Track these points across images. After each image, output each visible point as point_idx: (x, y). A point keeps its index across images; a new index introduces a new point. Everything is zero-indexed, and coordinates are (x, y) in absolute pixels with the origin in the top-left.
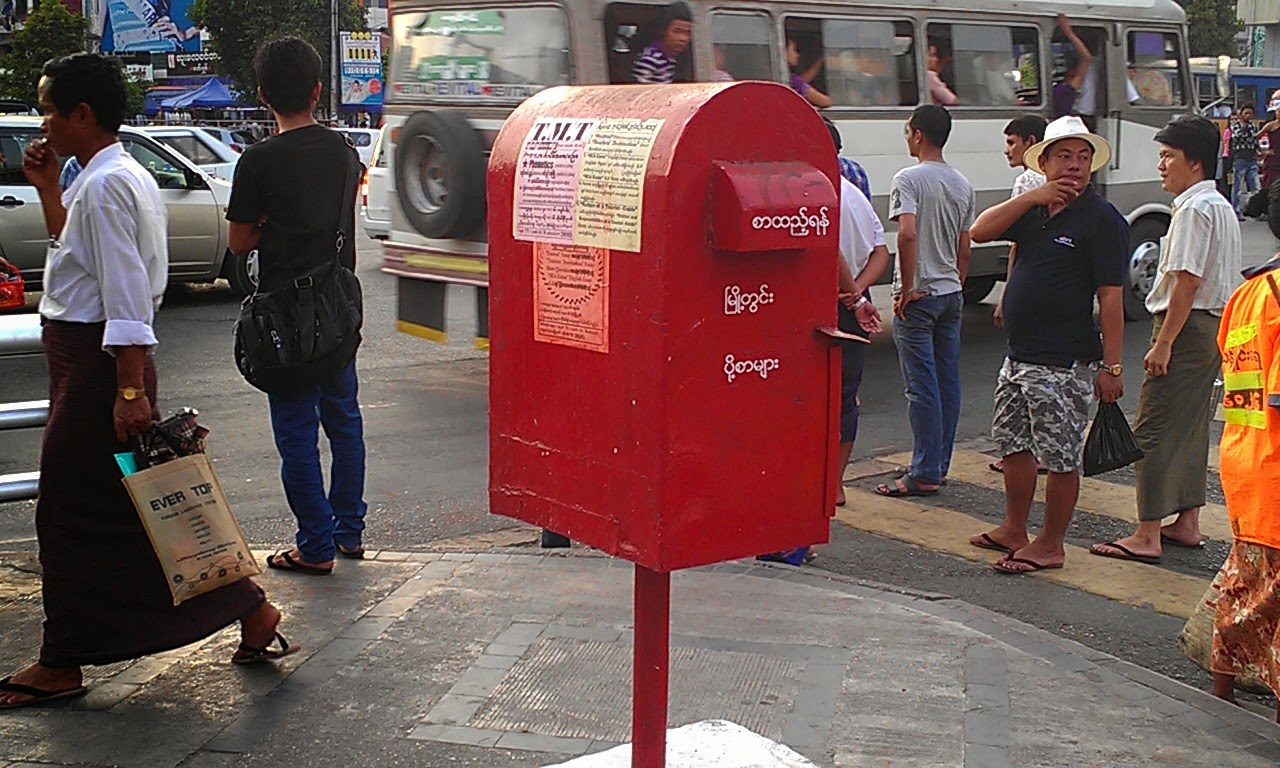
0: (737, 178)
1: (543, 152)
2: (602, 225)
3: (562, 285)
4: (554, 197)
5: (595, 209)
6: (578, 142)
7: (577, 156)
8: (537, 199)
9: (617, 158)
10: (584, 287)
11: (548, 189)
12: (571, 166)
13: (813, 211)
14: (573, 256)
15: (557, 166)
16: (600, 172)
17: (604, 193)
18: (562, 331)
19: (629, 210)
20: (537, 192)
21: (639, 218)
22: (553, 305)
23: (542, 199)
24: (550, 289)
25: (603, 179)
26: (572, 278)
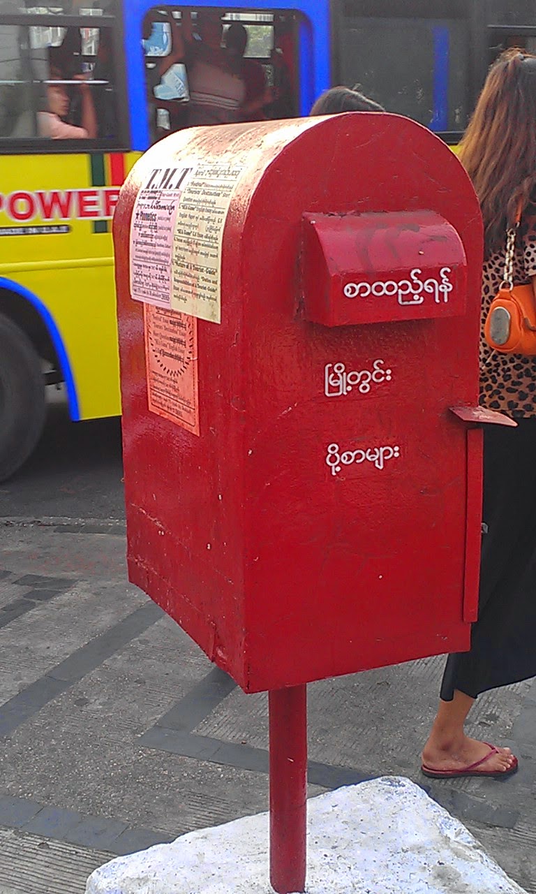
0: (328, 236)
1: (150, 202)
2: (190, 289)
3: (165, 354)
4: (157, 253)
5: (185, 270)
6: (177, 191)
7: (173, 207)
8: (144, 255)
9: (203, 210)
10: (179, 358)
11: (152, 245)
12: (168, 219)
13: (430, 273)
14: (171, 322)
15: (159, 218)
16: (190, 226)
17: (192, 252)
18: (167, 403)
19: (210, 273)
20: (145, 248)
21: (219, 283)
22: (160, 375)
23: (148, 255)
24: (156, 356)
25: (191, 236)
26: (172, 348)
